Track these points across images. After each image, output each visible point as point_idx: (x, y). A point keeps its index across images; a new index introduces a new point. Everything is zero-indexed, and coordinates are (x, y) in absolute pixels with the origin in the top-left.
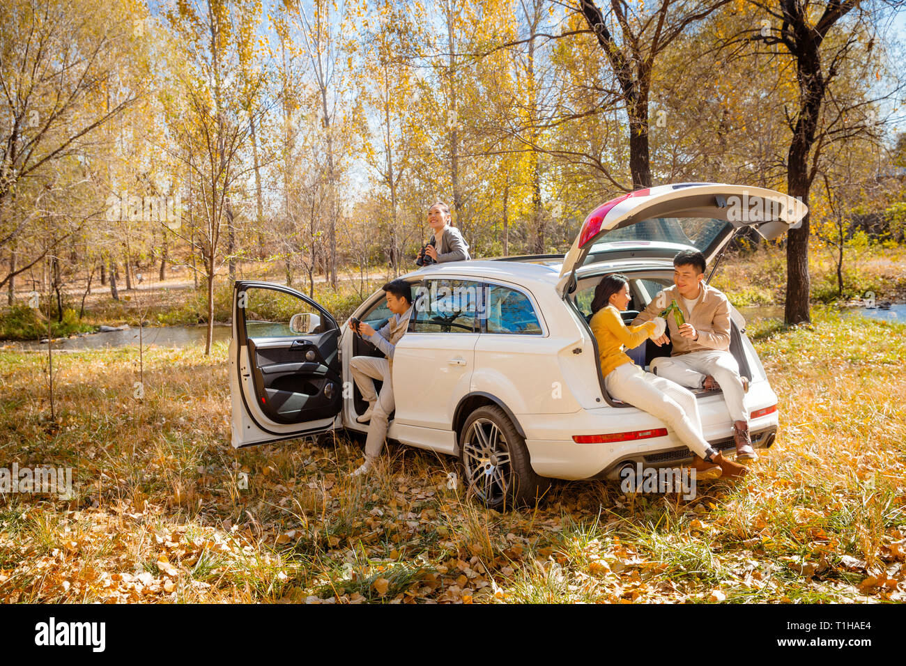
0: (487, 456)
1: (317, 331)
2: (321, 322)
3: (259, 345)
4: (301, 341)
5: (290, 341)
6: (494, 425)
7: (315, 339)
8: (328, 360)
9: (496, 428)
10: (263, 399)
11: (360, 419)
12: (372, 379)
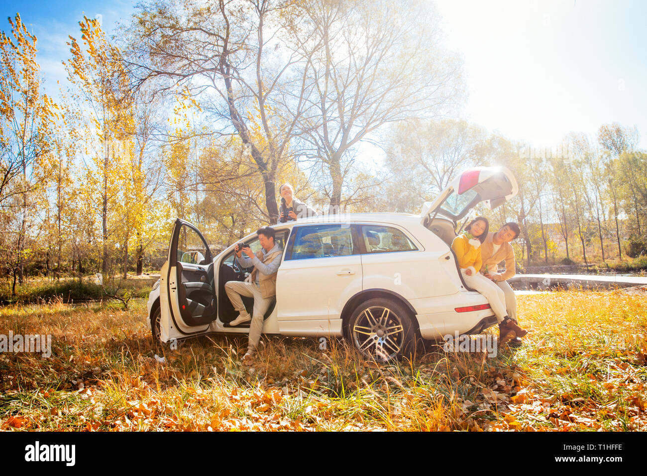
0: (374, 331)
1: (202, 263)
2: (205, 258)
3: (184, 267)
4: (200, 268)
5: (195, 267)
6: (386, 309)
7: (206, 267)
8: (211, 283)
9: (389, 310)
10: (184, 307)
11: (232, 323)
12: (242, 296)
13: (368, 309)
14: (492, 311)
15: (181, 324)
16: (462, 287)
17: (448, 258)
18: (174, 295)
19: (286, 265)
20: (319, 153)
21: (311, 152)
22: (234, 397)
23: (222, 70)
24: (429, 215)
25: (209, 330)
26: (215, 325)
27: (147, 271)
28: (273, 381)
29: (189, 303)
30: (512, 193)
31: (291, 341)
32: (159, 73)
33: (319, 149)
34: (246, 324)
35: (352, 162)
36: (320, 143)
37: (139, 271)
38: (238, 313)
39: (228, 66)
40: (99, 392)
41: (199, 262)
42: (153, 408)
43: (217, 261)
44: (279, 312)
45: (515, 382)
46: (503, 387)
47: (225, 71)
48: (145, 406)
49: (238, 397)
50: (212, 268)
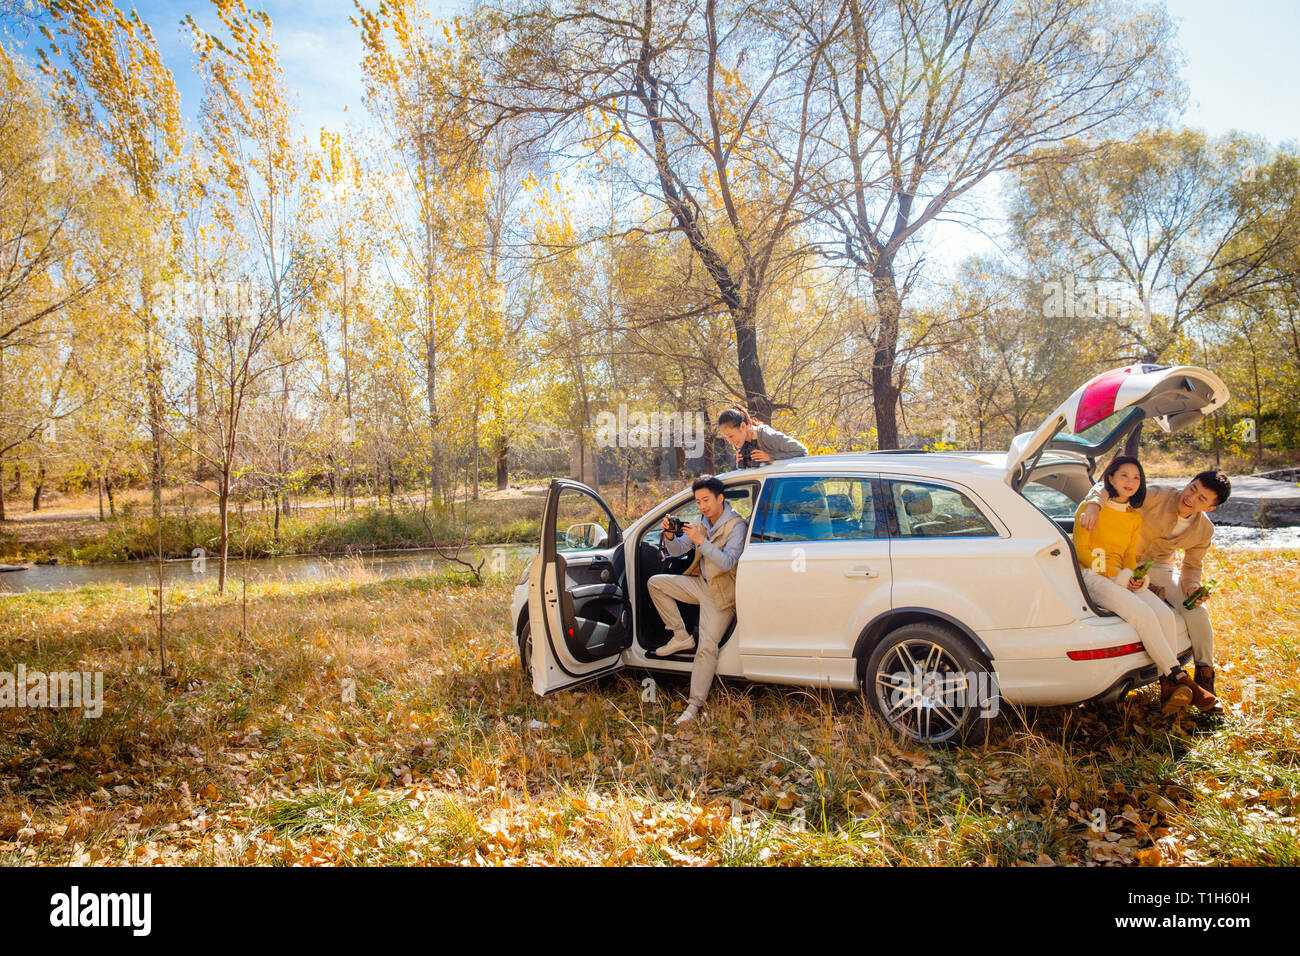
1: (603, 545)
2: (609, 534)
3: (568, 562)
4: (598, 557)
5: (587, 556)
6: (935, 646)
7: (609, 553)
8: (620, 582)
9: (940, 649)
10: (571, 631)
11: (660, 651)
12: (677, 602)
13: (902, 645)
14: (1148, 656)
15: (568, 660)
16: (1085, 609)
17: (1055, 553)
18: (554, 613)
19: (754, 553)
20: (849, 248)
21: (833, 247)
22: (646, 822)
23: (640, 93)
24: (1023, 463)
25: (620, 664)
26: (631, 654)
27: (517, 479)
28: (720, 783)
29: (580, 626)
30: (1214, 402)
31: (764, 694)
32: (516, 111)
33: (849, 239)
34: (687, 655)
35: (919, 265)
36: (851, 226)
37: (501, 479)
38: (671, 634)
39: (653, 82)
40: (437, 793)
41: (595, 544)
42: (517, 837)
43: (629, 536)
44: (741, 639)
45: (1161, 817)
46: (1134, 825)
47: (649, 94)
48: (506, 833)
49: (651, 822)
50: (620, 554)
